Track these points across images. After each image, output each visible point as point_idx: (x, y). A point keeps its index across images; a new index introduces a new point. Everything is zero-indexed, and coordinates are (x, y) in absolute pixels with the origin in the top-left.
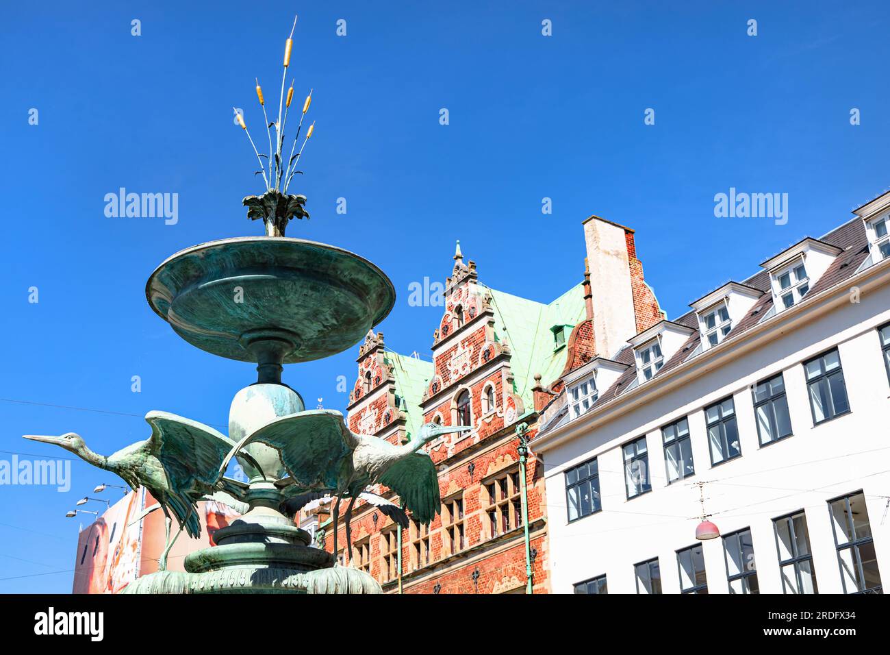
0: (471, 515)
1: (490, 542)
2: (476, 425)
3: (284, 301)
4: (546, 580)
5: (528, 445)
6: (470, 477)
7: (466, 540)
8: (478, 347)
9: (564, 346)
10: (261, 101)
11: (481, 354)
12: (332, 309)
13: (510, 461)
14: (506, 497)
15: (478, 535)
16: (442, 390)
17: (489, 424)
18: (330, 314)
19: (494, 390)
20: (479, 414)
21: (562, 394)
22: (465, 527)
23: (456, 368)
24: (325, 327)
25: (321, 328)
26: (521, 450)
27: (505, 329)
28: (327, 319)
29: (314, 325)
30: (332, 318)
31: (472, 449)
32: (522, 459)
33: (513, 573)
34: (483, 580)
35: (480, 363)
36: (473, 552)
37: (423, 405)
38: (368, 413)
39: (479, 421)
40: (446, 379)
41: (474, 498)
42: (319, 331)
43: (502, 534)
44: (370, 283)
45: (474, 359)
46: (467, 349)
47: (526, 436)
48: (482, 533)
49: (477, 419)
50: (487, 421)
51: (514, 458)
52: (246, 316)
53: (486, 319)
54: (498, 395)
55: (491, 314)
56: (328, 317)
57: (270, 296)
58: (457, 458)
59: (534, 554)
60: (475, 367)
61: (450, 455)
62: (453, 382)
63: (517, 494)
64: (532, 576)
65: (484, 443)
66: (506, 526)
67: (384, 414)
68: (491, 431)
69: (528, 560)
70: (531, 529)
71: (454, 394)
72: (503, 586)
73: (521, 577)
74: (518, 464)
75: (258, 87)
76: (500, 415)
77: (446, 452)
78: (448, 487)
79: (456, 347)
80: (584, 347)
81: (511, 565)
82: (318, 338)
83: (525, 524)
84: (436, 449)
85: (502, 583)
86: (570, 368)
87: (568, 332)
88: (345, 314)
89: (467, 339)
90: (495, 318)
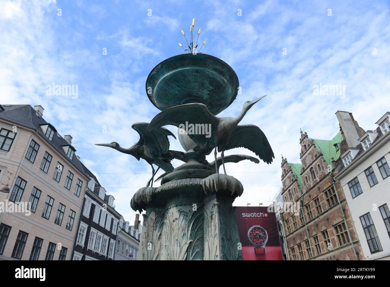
0: (322, 202)
1: (330, 209)
2: (317, 177)
3: (187, 81)
4: (350, 217)
5: (334, 178)
6: (319, 191)
7: (322, 210)
8: (313, 154)
9: (339, 149)
10: (183, 34)
11: (314, 156)
12: (208, 81)
13: (330, 184)
14: (331, 195)
15: (325, 207)
16: (305, 169)
17: (321, 175)
18: (208, 84)
19: (320, 165)
20: (317, 173)
21: (341, 161)
22: (321, 206)
23: (308, 162)
24: (209, 91)
25: (208, 92)
26: (332, 180)
27: (319, 148)
28: (208, 87)
29: (204, 91)
30: (210, 86)
31: (318, 183)
32: (333, 182)
33: (339, 217)
34: (330, 220)
35: (315, 159)
36: (325, 212)
37: (301, 174)
38: (287, 180)
39: (318, 175)
40: (306, 166)
41: (321, 197)
42: (208, 94)
43: (333, 206)
44: (223, 70)
45: (312, 158)
46: (310, 156)
47: (333, 176)
48: (327, 207)
49: (317, 174)
50: (320, 174)
51: (331, 183)
52: (177, 92)
53: (313, 146)
54: (322, 166)
55: (315, 145)
56: (208, 85)
57: (181, 79)
58: (314, 186)
59: (344, 210)
60: (313, 160)
61: (312, 186)
62: (308, 166)
63: (335, 193)
64: (345, 217)
65: (321, 181)
66: (333, 204)
67: (291, 179)
68: (322, 177)
69: (343, 212)
70: (341, 202)
71: (309, 169)
72: (337, 221)
73: (342, 218)
74: (332, 185)
75: (182, 31)
76: (323, 172)
77: (311, 186)
78: (313, 195)
79: (307, 156)
80: (345, 148)
81: (338, 215)
82: (210, 98)
83: (339, 201)
84: (307, 186)
85: (336, 221)
86: (342, 153)
87: (339, 145)
88: (215, 83)
89: (309, 153)
90: (316, 145)
